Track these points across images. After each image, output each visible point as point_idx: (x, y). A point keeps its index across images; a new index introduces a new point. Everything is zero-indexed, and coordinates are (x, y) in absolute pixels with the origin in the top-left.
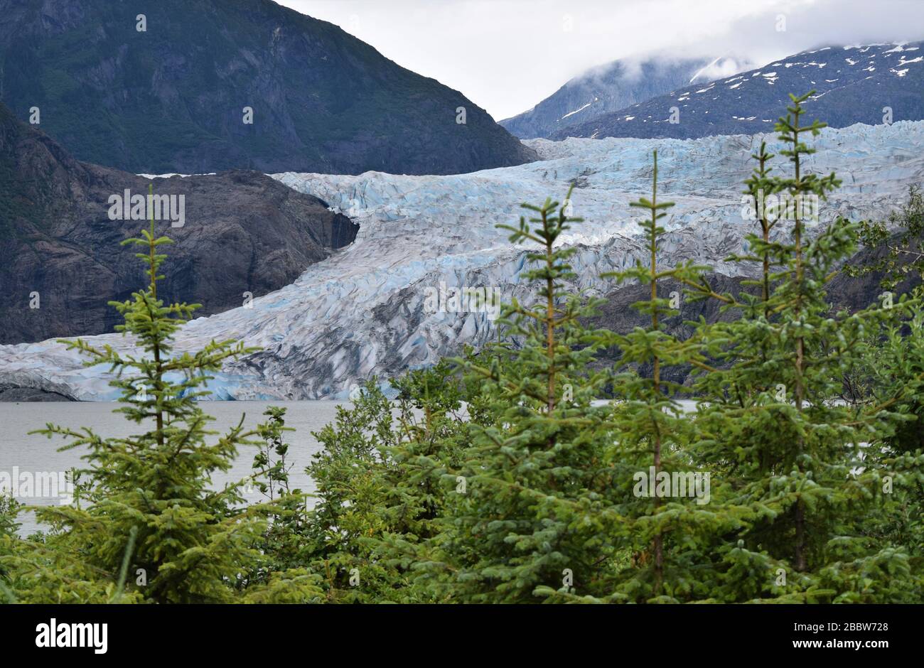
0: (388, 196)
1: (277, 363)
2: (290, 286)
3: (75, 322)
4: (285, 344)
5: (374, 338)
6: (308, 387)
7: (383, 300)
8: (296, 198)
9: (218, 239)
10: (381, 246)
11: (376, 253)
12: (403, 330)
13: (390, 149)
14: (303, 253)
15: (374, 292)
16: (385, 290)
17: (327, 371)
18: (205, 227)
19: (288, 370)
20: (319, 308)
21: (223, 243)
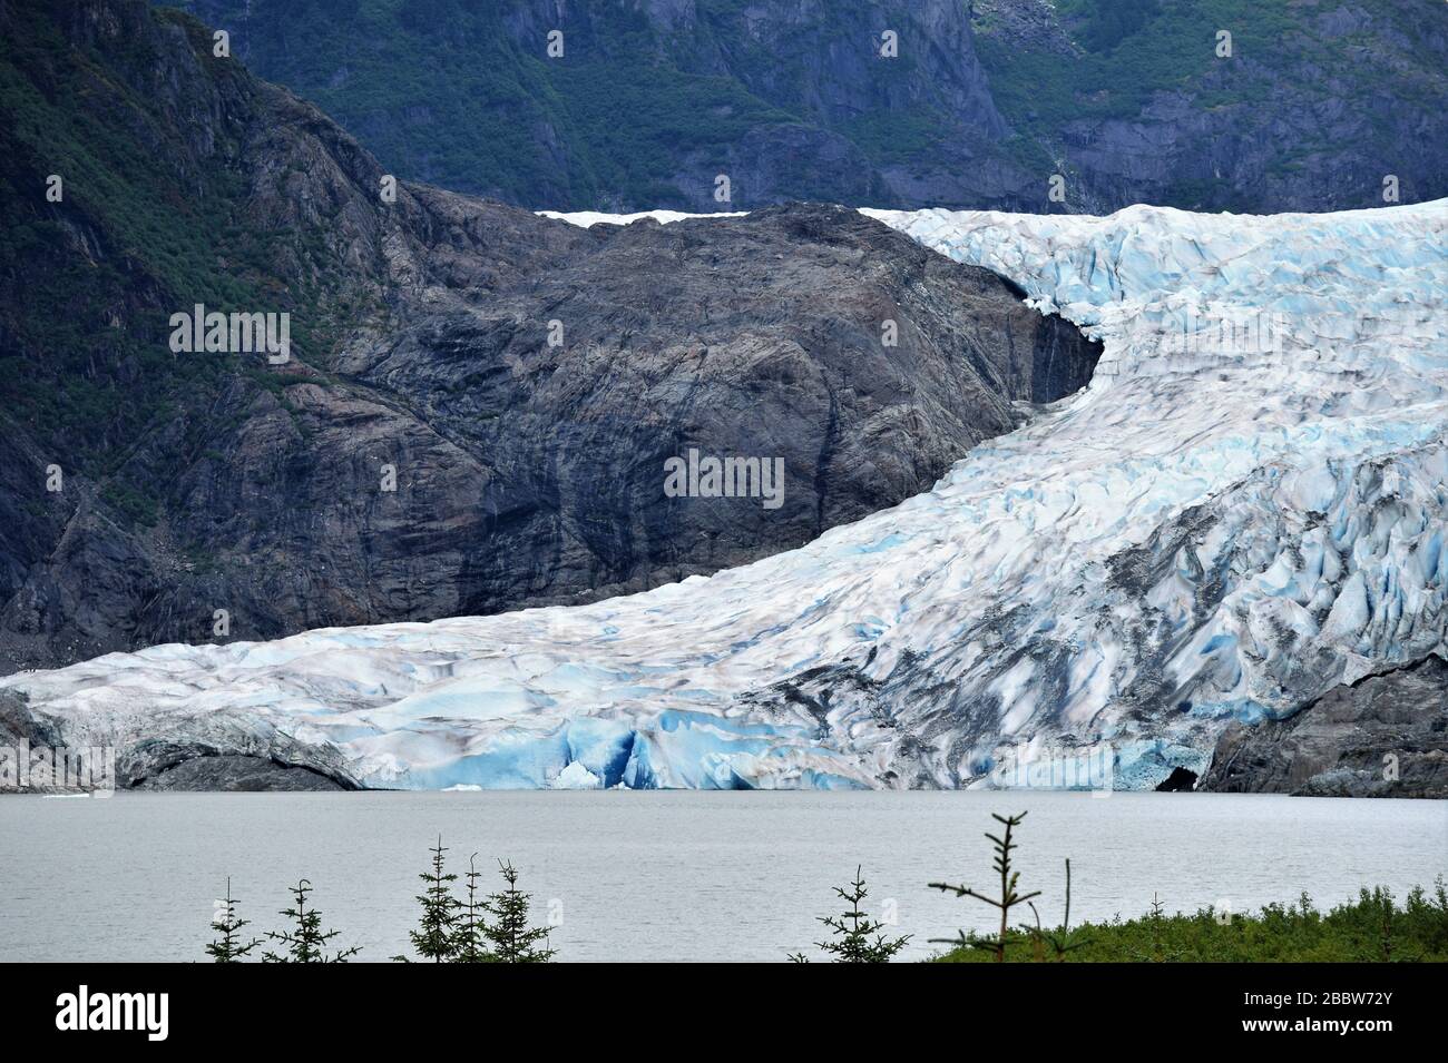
0: (1178, 270)
1: (861, 696)
2: (921, 499)
3: (385, 588)
4: (886, 645)
5: (1108, 632)
6: (935, 756)
7: (1138, 535)
8: (944, 275)
9: (743, 380)
10: (1156, 396)
11: (1142, 416)
12: (1183, 614)
13: (1237, 140)
14: (957, 414)
15: (1119, 513)
16: (1147, 510)
17: (982, 717)
18: (712, 350)
19: (888, 713)
20: (980, 554)
21: (756, 389)
